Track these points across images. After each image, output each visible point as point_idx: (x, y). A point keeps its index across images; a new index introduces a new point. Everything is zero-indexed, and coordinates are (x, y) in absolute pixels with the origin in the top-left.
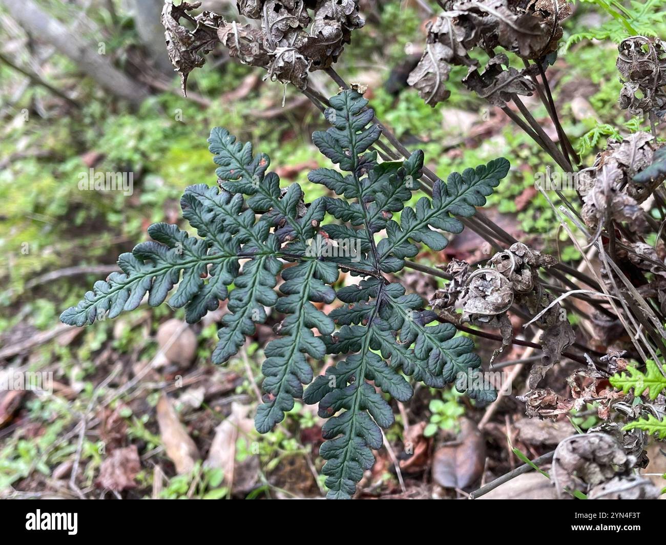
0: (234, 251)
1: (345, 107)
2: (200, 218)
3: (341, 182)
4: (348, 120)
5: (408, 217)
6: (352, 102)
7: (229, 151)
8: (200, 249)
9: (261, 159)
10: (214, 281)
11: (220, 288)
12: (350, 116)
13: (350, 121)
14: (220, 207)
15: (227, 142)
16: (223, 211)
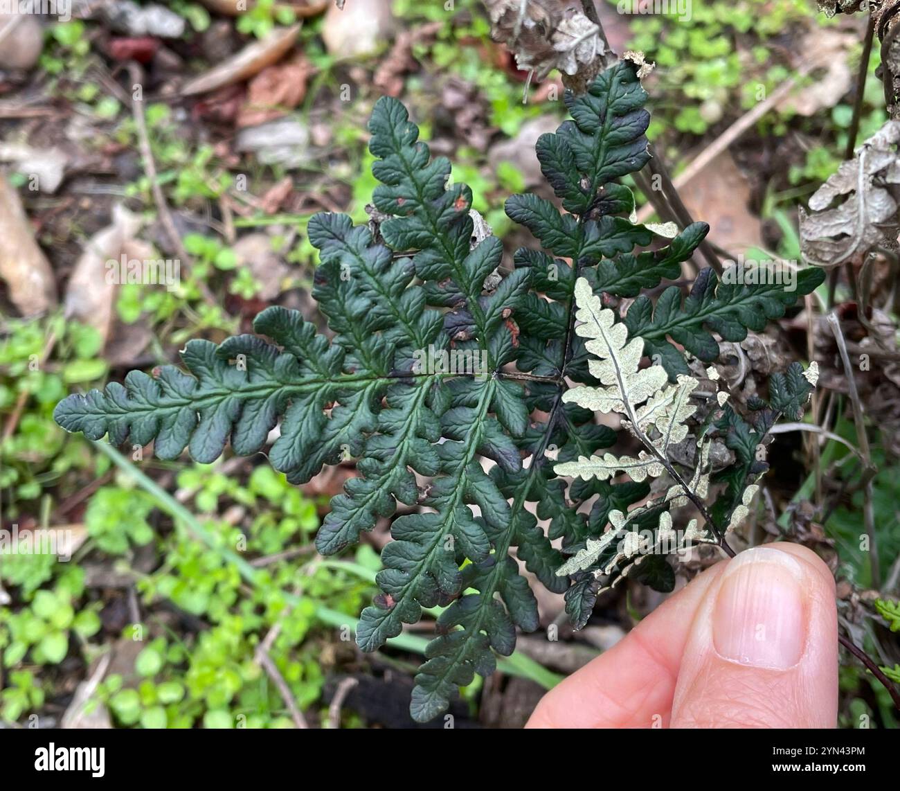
0: (385, 370)
1: (605, 93)
2: (342, 305)
3: (557, 229)
4: (603, 122)
5: (641, 314)
6: (621, 89)
7: (403, 160)
8: (333, 363)
9: (459, 197)
10: (346, 418)
11: (355, 439)
12: (609, 116)
13: (606, 125)
14: (373, 275)
15: (404, 140)
16: (376, 286)
